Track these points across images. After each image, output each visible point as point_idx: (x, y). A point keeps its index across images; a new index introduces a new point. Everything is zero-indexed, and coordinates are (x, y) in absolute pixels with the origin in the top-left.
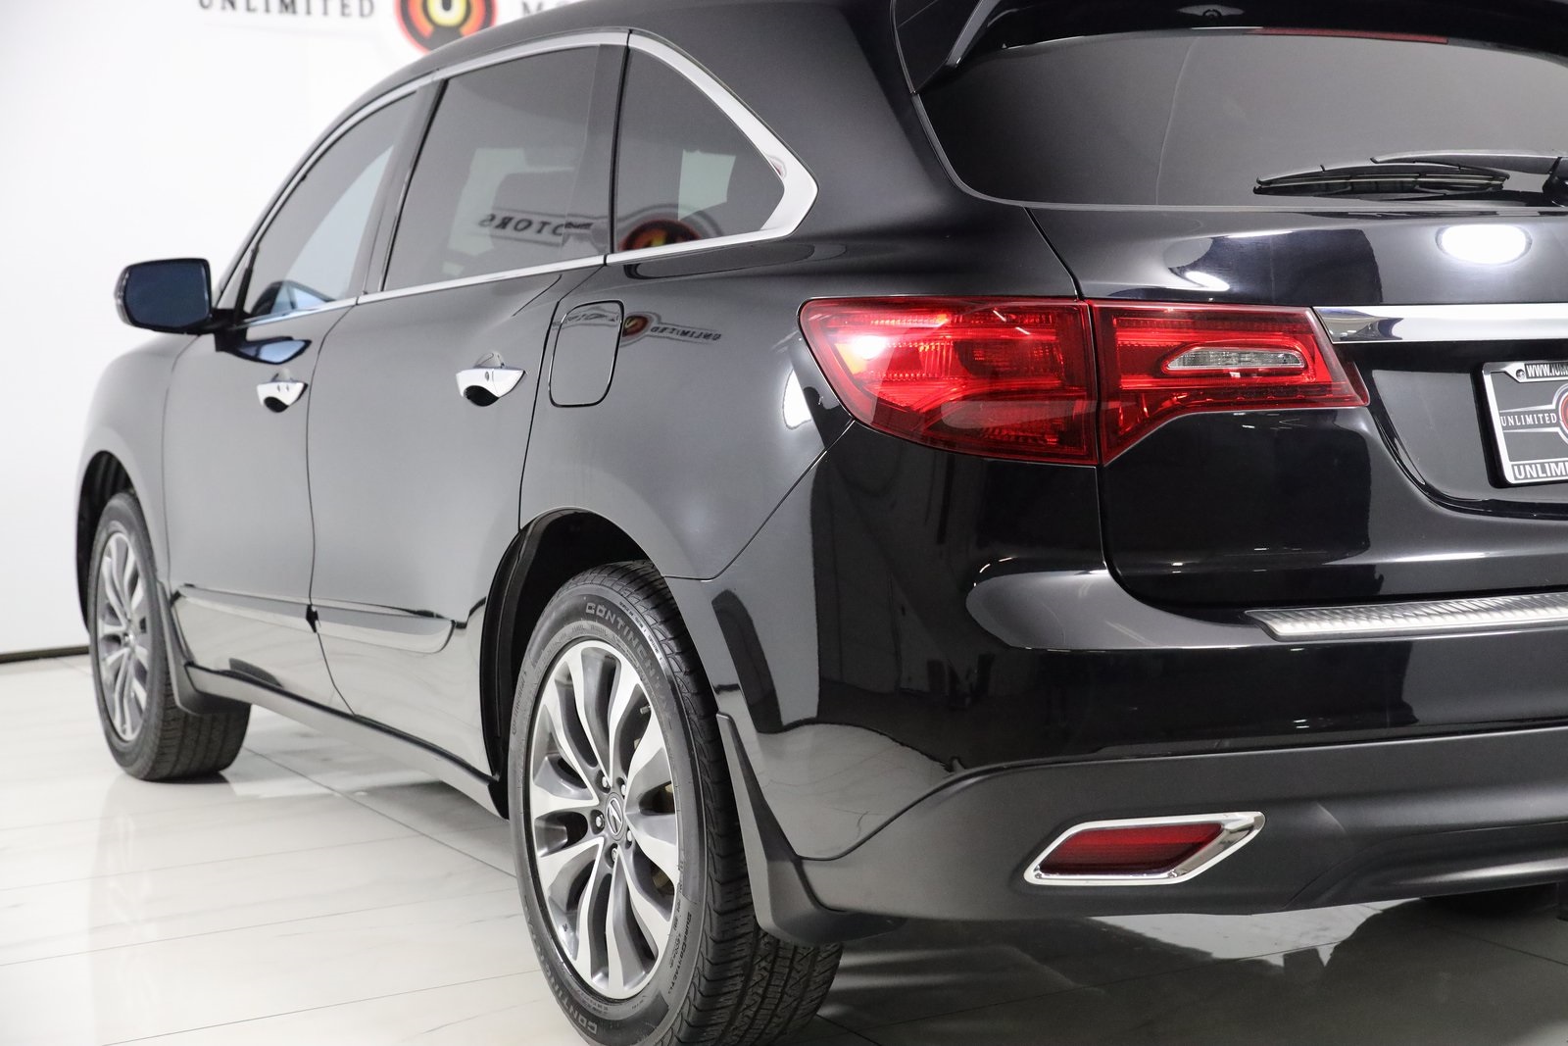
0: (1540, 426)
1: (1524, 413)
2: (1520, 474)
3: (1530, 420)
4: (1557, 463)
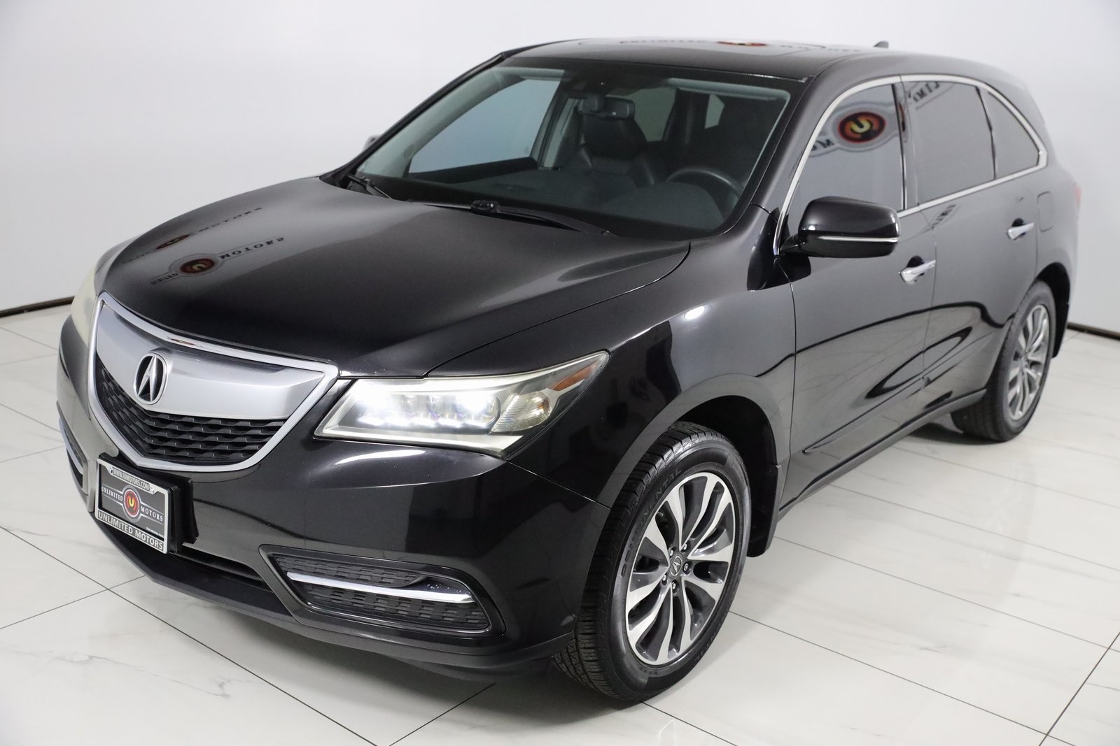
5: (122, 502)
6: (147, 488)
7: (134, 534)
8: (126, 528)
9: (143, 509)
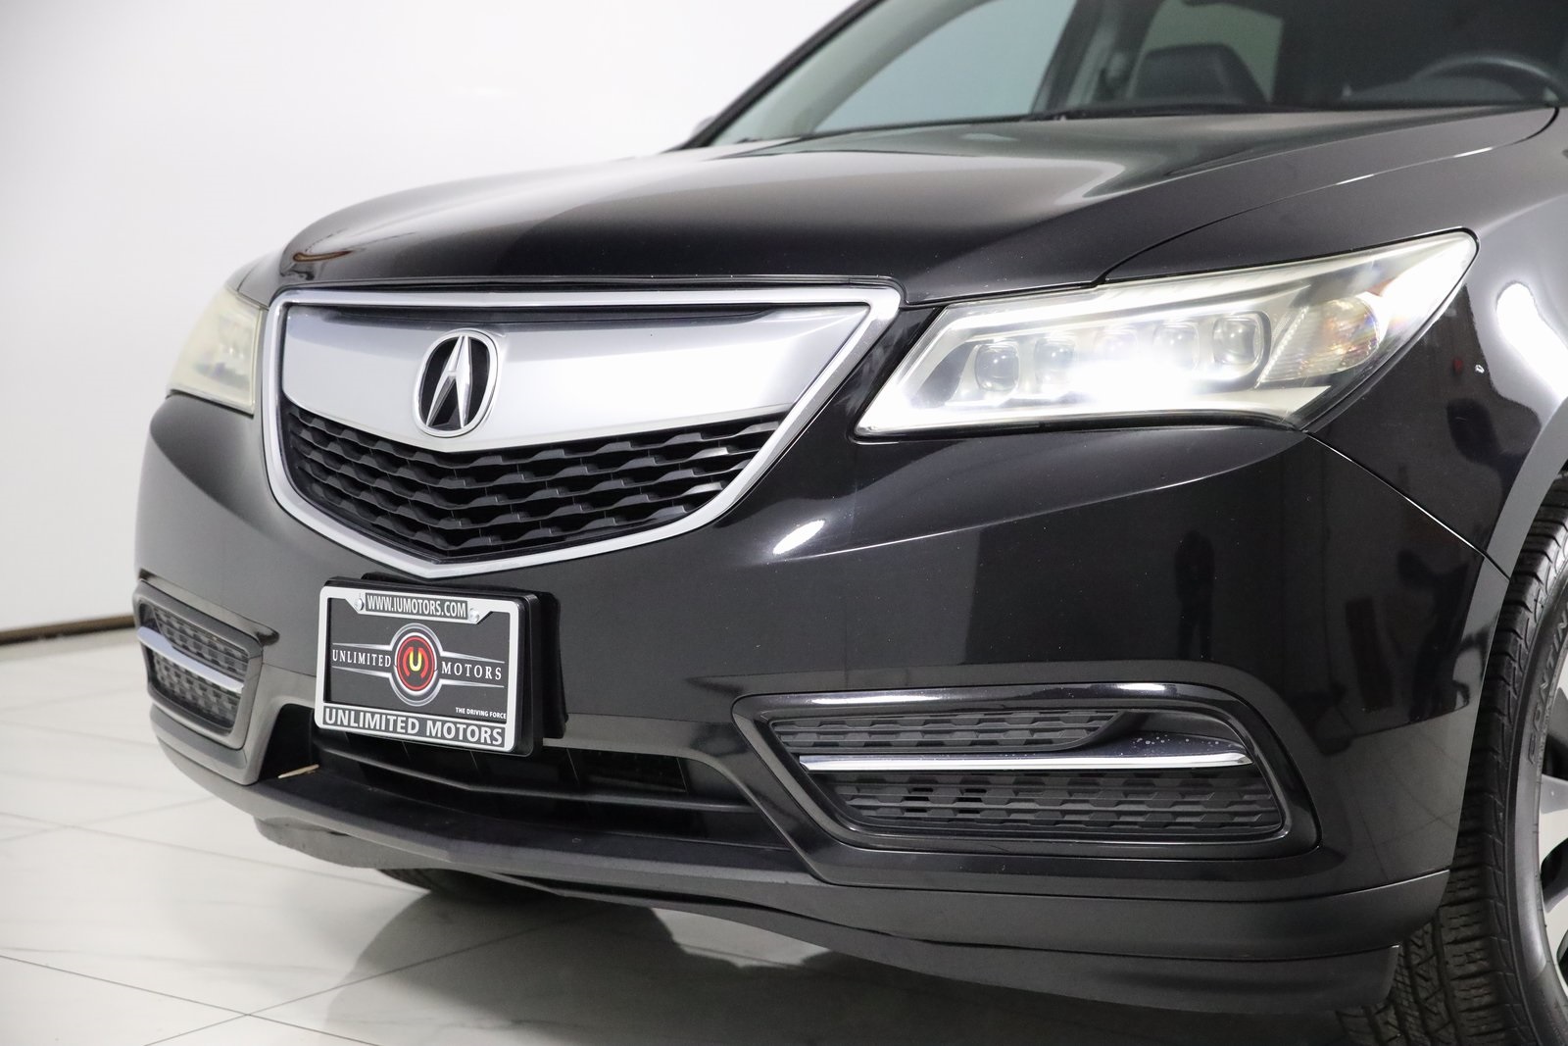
5: (390, 670)
6: (462, 612)
7: (422, 732)
8: (400, 724)
9: (446, 668)
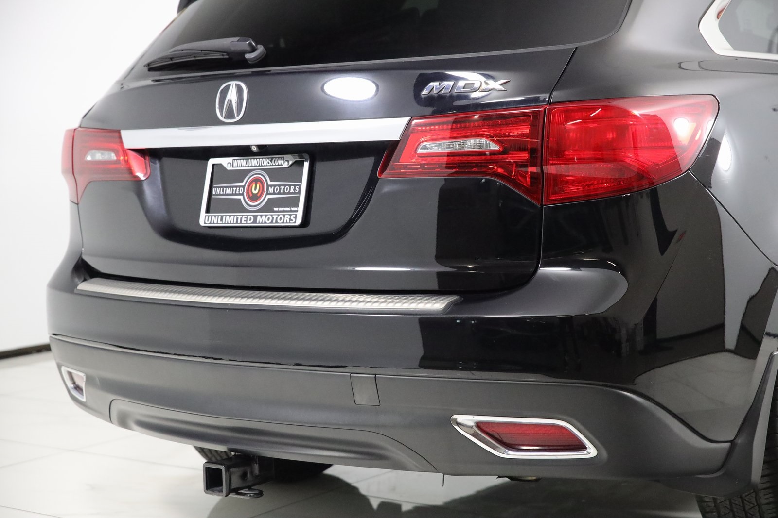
0: (233, 194)
1: (226, 187)
2: (208, 221)
3: (228, 192)
4: (230, 216)
